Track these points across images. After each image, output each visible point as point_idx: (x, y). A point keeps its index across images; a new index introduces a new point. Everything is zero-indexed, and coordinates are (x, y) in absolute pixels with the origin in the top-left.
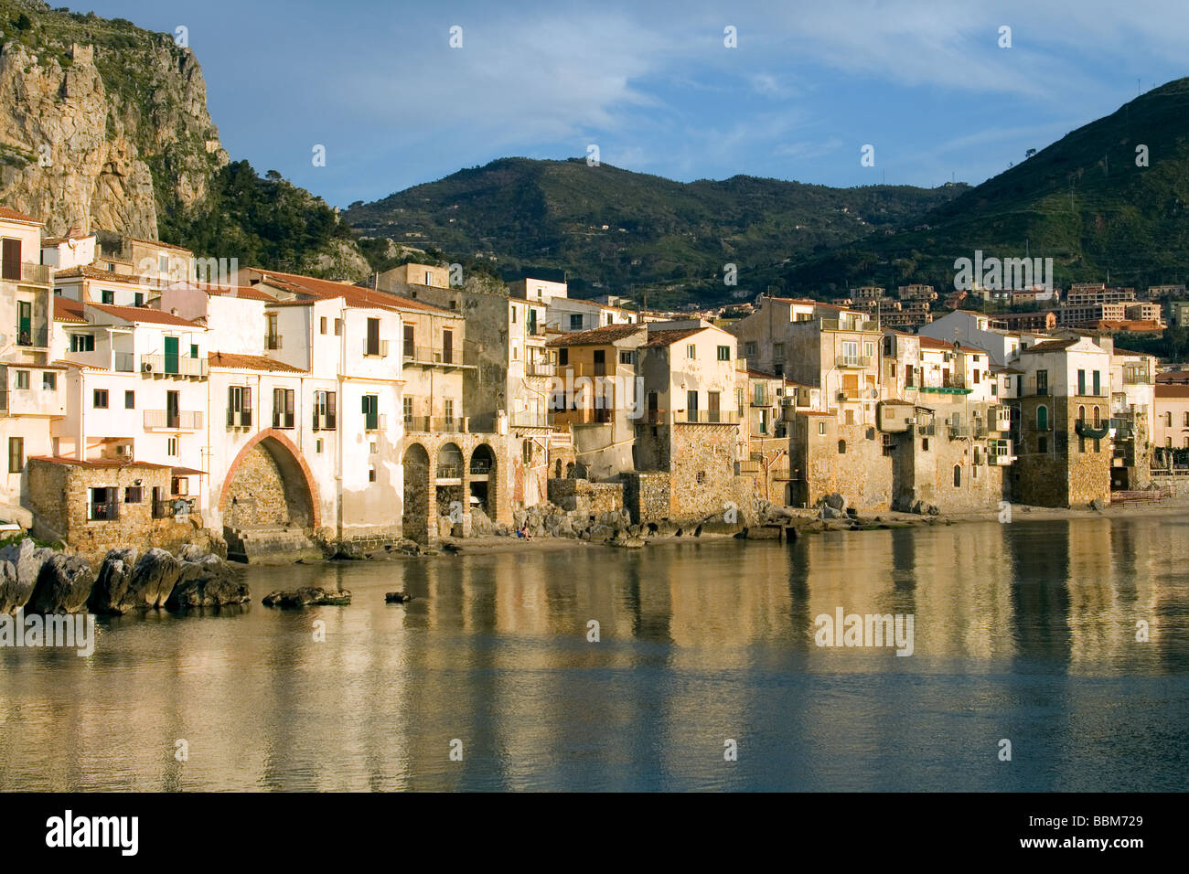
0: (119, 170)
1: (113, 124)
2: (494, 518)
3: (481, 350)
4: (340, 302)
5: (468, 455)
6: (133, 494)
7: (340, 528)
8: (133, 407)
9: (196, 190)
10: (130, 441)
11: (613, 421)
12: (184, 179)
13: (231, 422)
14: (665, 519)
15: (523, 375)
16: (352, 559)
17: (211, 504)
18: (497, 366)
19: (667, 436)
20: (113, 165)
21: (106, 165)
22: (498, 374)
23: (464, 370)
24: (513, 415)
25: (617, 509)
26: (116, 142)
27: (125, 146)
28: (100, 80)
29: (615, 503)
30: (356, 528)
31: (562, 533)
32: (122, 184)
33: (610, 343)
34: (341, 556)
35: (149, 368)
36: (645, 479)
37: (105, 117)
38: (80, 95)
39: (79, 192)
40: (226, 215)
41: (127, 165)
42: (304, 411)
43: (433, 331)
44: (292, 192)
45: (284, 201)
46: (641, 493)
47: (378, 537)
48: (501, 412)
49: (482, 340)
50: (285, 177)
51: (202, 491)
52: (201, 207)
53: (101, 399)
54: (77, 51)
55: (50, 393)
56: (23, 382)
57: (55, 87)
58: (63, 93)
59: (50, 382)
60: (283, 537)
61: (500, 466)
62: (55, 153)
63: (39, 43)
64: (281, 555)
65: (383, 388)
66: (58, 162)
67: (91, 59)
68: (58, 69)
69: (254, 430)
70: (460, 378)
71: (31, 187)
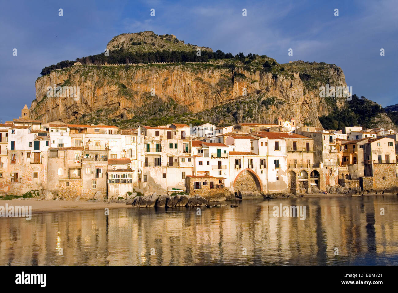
0: (307, 102)
1: (305, 91)
2: (320, 189)
3: (317, 147)
4: (267, 138)
5: (309, 173)
6: (205, 183)
7: (268, 191)
8: (209, 165)
9: (341, 104)
10: (209, 172)
11: (357, 163)
12: (338, 101)
13: (235, 167)
14: (372, 189)
15: (328, 153)
16: (271, 198)
17: (231, 185)
18: (320, 151)
19: (372, 167)
20: (306, 101)
21: (304, 101)
22: (320, 153)
23: (314, 152)
24: (325, 163)
25: (358, 187)
26: (306, 95)
27: (309, 96)
28: (301, 81)
29: (357, 185)
30: (272, 191)
31: (340, 193)
32: (308, 105)
33: (356, 143)
34: (268, 198)
35: (213, 156)
36: (364, 179)
37: (303, 90)
38: (296, 85)
39: (296, 109)
40: (350, 109)
41: (309, 101)
42: (257, 163)
43: (303, 144)
44: (368, 102)
45: (366, 104)
46: (363, 182)
47: (280, 193)
48: (321, 162)
49: (317, 145)
50: (366, 98)
51: (227, 184)
52: (343, 108)
53: (201, 163)
54: (295, 74)
55: (189, 163)
56: (183, 160)
57: (290, 84)
58: (291, 85)
59: (189, 160)
60: (253, 193)
61: (321, 176)
62: (290, 100)
63: (286, 74)
64: (251, 197)
65: (281, 158)
66: (291, 102)
67: (298, 76)
68: (290, 80)
69: (242, 169)
70: (312, 154)
71: (285, 109)
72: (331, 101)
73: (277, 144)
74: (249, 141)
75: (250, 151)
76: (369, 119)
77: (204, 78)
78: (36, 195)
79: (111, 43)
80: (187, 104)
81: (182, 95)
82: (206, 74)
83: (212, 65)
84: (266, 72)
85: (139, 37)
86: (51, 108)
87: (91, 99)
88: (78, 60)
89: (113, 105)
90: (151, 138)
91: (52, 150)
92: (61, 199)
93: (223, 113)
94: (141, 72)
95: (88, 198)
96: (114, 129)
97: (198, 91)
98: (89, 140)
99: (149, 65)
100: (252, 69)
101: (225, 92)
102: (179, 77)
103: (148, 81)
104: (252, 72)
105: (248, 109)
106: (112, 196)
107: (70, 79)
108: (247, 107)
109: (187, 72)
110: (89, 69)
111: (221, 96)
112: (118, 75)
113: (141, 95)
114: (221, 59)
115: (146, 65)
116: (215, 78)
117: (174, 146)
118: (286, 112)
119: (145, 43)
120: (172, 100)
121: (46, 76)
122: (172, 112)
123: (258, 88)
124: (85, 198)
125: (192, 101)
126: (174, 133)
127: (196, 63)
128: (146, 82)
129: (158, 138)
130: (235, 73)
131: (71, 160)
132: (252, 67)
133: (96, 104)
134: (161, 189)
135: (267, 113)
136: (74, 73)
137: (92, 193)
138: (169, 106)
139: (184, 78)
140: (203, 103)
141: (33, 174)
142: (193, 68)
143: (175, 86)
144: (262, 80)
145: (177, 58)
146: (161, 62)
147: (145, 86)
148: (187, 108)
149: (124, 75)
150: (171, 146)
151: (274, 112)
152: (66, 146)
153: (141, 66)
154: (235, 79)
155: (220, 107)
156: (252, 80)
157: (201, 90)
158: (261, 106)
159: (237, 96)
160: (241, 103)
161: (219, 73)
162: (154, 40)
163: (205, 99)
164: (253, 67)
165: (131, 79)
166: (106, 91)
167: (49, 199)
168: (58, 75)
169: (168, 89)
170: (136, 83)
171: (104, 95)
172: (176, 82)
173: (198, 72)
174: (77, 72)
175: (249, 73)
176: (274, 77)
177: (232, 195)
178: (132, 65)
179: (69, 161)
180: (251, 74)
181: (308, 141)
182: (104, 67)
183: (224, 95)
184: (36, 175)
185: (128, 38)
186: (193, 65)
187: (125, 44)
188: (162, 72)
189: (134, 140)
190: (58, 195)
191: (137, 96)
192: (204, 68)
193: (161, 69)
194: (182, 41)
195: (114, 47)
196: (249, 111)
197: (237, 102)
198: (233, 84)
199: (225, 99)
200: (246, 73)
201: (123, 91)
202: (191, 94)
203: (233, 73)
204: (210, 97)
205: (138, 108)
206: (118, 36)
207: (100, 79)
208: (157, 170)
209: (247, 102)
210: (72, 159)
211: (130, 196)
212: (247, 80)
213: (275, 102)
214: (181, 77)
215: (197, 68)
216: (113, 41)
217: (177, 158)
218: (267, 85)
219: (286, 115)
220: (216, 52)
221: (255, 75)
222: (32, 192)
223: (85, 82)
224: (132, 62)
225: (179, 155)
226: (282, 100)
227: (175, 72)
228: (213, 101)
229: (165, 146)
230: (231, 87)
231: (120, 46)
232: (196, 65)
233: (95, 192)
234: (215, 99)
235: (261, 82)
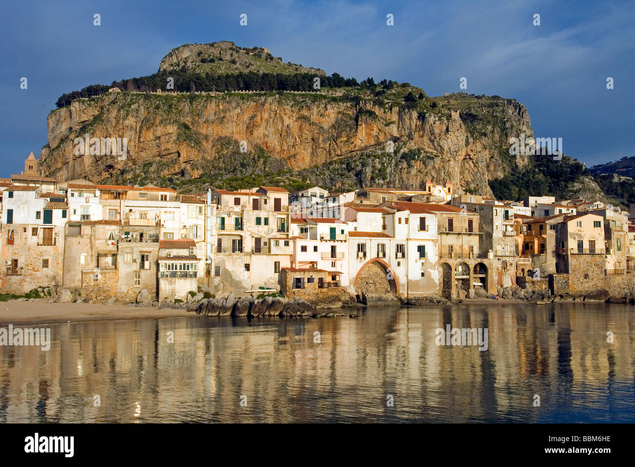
0: (471, 157)
1: (468, 140)
2: (487, 292)
3: (484, 226)
4: (408, 212)
5: (472, 267)
6: (310, 280)
7: (408, 294)
8: (317, 251)
9: (523, 160)
10: (316, 263)
11: (546, 253)
13: (358, 256)
14: (568, 293)
15: (501, 236)
16: (412, 305)
17: (350, 284)
18: (489, 233)
19: (568, 259)
20: (469, 155)
21: (466, 156)
22: (490, 236)
23: (479, 234)
24: (496, 251)
25: (546, 289)
26: (470, 146)
27: (474, 148)
28: (462, 124)
29: (544, 286)
30: (414, 294)
31: (519, 298)
32: (473, 162)
33: (544, 222)
34: (407, 304)
35: (323, 238)
36: (556, 277)
37: (465, 138)
38: (454, 130)
39: (455, 167)
40: (537, 170)
41: (474, 155)
42: (391, 250)
43: (463, 221)
44: (564, 158)
46: (555, 282)
47: (426, 297)
48: (490, 251)
49: (485, 223)
51: (345, 281)
52: (526, 167)
53: (304, 249)
54: (453, 113)
55: (287, 247)
56: (277, 244)
57: (445, 128)
58: (447, 130)
59: (287, 244)
60: (384, 296)
61: (489, 271)
62: (445, 153)
63: (439, 112)
64: (382, 302)
65: (428, 242)
66: (446, 156)
67: (458, 116)
68: (446, 121)
69: (368, 258)
70: (477, 238)
71: (436, 167)
72: (509, 156)
73: (423, 220)
74: (380, 215)
75: (380, 232)
76: (565, 185)
77: (312, 116)
78: (46, 294)
79: (167, 59)
80: (285, 156)
81: (276, 143)
82: (315, 110)
83: (325, 97)
84: (409, 109)
85: (212, 50)
86: (71, 159)
87: (135, 146)
88: (115, 84)
89: (169, 156)
90: (227, 208)
91: (71, 225)
92: (85, 301)
93: (340, 171)
94: (213, 105)
95: (128, 300)
96: (169, 194)
97: (302, 136)
98: (131, 211)
99: (226, 95)
100: (387, 103)
101: (345, 139)
102: (272, 115)
103: (225, 120)
104: (386, 108)
105: (379, 166)
106: (165, 298)
107: (102, 113)
108: (377, 163)
109: (285, 107)
110: (132, 100)
111: (337, 145)
112: (177, 108)
113: (213, 141)
114: (340, 87)
115: (221, 94)
116: (329, 116)
117: (263, 221)
118: (438, 172)
119: (221, 59)
120: (262, 150)
121: (65, 109)
122: (261, 169)
123: (396, 134)
124: (122, 300)
125: (292, 152)
126: (263, 201)
127: (300, 92)
128: (222, 120)
129: (237, 209)
130: (360, 109)
131: (101, 241)
132: (386, 101)
133: (143, 154)
134: (242, 287)
135: (408, 173)
136: (109, 105)
137: (134, 293)
138: (256, 158)
139: (280, 115)
140: (309, 155)
141: (41, 261)
142: (294, 100)
143: (266, 128)
144: (402, 121)
145: (270, 85)
146: (246, 91)
147: (220, 127)
148: (285, 163)
149: (187, 109)
150: (258, 221)
151: (419, 171)
152: (93, 218)
153: (213, 95)
154: (360, 119)
155: (335, 162)
156: (386, 120)
157: (307, 135)
158: (400, 161)
159: (363, 145)
160: (368, 156)
161: (336, 108)
162: (235, 55)
163: (313, 149)
164: (389, 101)
165: (198, 115)
166: (158, 134)
167: (65, 301)
168: (84, 108)
169: (256, 133)
170: (206, 121)
171: (155, 141)
172: (267, 121)
173: (303, 107)
174: (114, 102)
175: (383, 110)
176: (421, 118)
177: (351, 298)
178: (200, 94)
179: (98, 242)
180: (385, 112)
181: (472, 217)
182: (156, 97)
183: (342, 144)
184: (46, 263)
185: (195, 51)
186: (295, 95)
187: (190, 61)
188: (246, 106)
189: (200, 211)
190: (80, 295)
191: (207, 142)
192: (312, 101)
193: (245, 101)
194: (279, 58)
195: (172, 65)
196: (380, 169)
197: (362, 155)
198: (357, 127)
199: (344, 150)
200: (377, 111)
201: (185, 134)
202: (291, 141)
203: (358, 109)
204: (321, 146)
205: (208, 161)
206: (179, 48)
207: (150, 114)
208: (236, 258)
209: (379, 155)
210: (102, 239)
211: (193, 297)
212: (379, 120)
213: (422, 156)
214: (276, 114)
215: (301, 100)
216: (170, 55)
217: (267, 241)
218: (410, 129)
219: (437, 176)
220: (331, 76)
221: (391, 113)
222: (40, 290)
223: (125, 118)
224: (199, 90)
225: (270, 236)
226: (432, 153)
227: (267, 106)
228: (325, 152)
229: (249, 220)
230: (353, 131)
231: (182, 64)
232: (300, 95)
233: (138, 291)
234: (328, 149)
235: (400, 124)
